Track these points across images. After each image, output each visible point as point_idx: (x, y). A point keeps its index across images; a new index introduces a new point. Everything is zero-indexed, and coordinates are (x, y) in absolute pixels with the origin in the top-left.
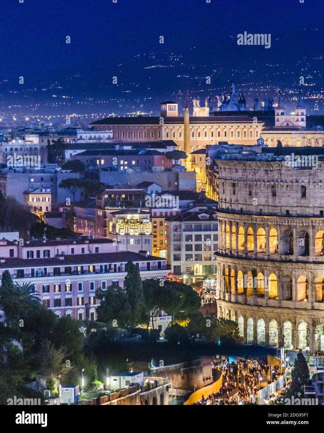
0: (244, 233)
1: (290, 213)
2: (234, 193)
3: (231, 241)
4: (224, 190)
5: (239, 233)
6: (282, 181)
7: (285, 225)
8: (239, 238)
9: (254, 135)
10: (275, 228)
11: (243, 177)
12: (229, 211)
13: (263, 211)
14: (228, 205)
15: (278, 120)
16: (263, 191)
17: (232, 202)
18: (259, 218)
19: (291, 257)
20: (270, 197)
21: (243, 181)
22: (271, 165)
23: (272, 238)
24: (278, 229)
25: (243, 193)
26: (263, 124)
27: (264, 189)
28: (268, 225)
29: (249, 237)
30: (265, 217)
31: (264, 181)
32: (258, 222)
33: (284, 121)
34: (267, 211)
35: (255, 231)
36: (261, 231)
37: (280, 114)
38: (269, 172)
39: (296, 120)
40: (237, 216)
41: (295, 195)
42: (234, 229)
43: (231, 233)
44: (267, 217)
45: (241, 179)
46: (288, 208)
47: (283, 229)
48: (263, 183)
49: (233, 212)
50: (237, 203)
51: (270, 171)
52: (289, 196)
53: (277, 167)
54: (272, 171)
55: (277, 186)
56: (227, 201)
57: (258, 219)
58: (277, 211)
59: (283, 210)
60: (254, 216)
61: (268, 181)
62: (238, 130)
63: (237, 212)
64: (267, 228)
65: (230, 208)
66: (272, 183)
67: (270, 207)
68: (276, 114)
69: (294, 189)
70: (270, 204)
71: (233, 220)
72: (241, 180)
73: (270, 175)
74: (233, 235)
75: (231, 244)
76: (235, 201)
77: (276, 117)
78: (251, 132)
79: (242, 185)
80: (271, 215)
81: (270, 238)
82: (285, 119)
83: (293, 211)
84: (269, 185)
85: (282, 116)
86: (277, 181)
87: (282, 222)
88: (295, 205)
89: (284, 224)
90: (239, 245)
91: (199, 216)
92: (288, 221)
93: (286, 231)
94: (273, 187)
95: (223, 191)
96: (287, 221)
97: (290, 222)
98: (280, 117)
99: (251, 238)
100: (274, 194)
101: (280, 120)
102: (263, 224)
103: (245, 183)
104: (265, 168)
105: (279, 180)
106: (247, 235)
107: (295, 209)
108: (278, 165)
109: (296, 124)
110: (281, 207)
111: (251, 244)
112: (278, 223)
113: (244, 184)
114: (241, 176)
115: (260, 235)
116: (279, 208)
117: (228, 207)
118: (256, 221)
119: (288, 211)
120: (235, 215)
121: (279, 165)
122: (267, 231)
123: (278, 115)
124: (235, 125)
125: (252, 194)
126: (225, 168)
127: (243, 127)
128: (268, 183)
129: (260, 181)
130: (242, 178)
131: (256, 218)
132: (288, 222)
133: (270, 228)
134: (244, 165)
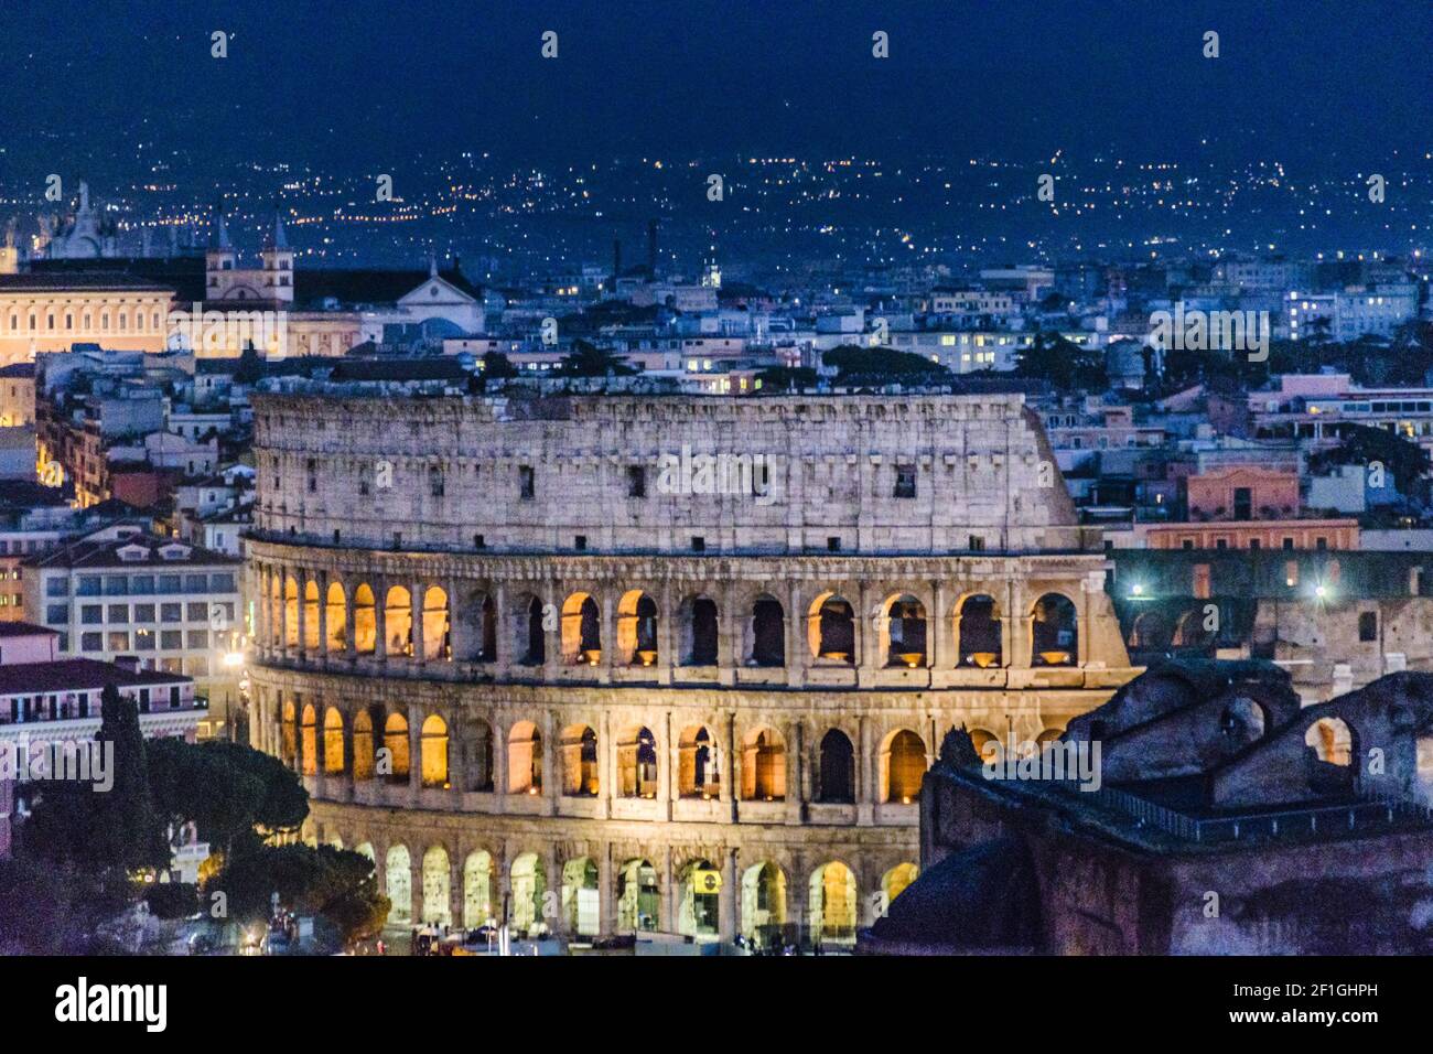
0: (343, 601)
1: (488, 542)
2: (313, 486)
3: (302, 623)
4: (277, 479)
5: (330, 601)
6: (460, 454)
7: (472, 579)
8: (329, 616)
9: (148, 323)
10: (439, 585)
11: (342, 443)
12: (296, 538)
13: (404, 537)
14: (290, 522)
15: (214, 284)
16: (404, 482)
17: (307, 513)
18: (392, 558)
19: (489, 668)
20: (426, 498)
21: (343, 452)
22: (428, 407)
23: (432, 613)
24: (452, 590)
25: (341, 486)
26: (173, 294)
27: (408, 476)
28: (418, 579)
29: (359, 613)
30: (410, 555)
31: (406, 454)
32: (389, 570)
33: (231, 284)
34: (415, 538)
35: (380, 596)
36: (398, 595)
37: (221, 266)
38: (424, 429)
39: (265, 281)
40: (324, 555)
41: (501, 492)
42: (312, 589)
43: (303, 600)
44: (416, 555)
45: (333, 448)
46: (481, 531)
47: (465, 589)
48: (405, 459)
49: (312, 542)
50: (321, 515)
51: (427, 424)
52: (484, 496)
53: (448, 413)
54: (433, 424)
55: (445, 467)
56: (290, 511)
57: (390, 562)
58: (449, 537)
59: (463, 536)
60: (379, 554)
61: (420, 455)
62: (105, 310)
63: (323, 543)
64: (416, 588)
65: (298, 530)
66: (434, 459)
67: (426, 529)
68: (209, 266)
69: (499, 473)
70: (425, 518)
71: (311, 565)
72: (334, 452)
73: (425, 437)
74: (308, 606)
75: (302, 633)
76: (317, 510)
77: (209, 275)
78: (140, 317)
79: (339, 463)
80: (428, 549)
81: (425, 614)
82: (235, 280)
83: (495, 538)
84: (423, 465)
85: (226, 273)
86: (449, 455)
87: (463, 570)
88: (503, 519)
89: (469, 574)
90: (329, 637)
91: (122, 552)
92: (482, 566)
93: (473, 596)
94: (434, 469)
95: (273, 481)
96: (477, 567)
97: (486, 567)
98: (220, 276)
99: (367, 616)
100: (439, 491)
101: (220, 282)
102: (405, 576)
103: (349, 458)
104: (409, 417)
105: (455, 452)
106: (353, 605)
107: (500, 532)
108: (449, 408)
109: (264, 293)
110: (459, 526)
111: (365, 633)
112: (452, 573)
113: (344, 463)
114: (335, 440)
115: (394, 607)
116: (455, 530)
117: (293, 528)
118: (384, 566)
119: (479, 539)
120: (318, 550)
121: (454, 407)
122: (416, 595)
123: (215, 269)
124: (96, 298)
125: (371, 490)
126: (282, 418)
127: (118, 301)
128: (421, 460)
129: (395, 453)
130: (337, 445)
131: (384, 558)
132: (481, 571)
133: (426, 587)
134: (346, 407)
